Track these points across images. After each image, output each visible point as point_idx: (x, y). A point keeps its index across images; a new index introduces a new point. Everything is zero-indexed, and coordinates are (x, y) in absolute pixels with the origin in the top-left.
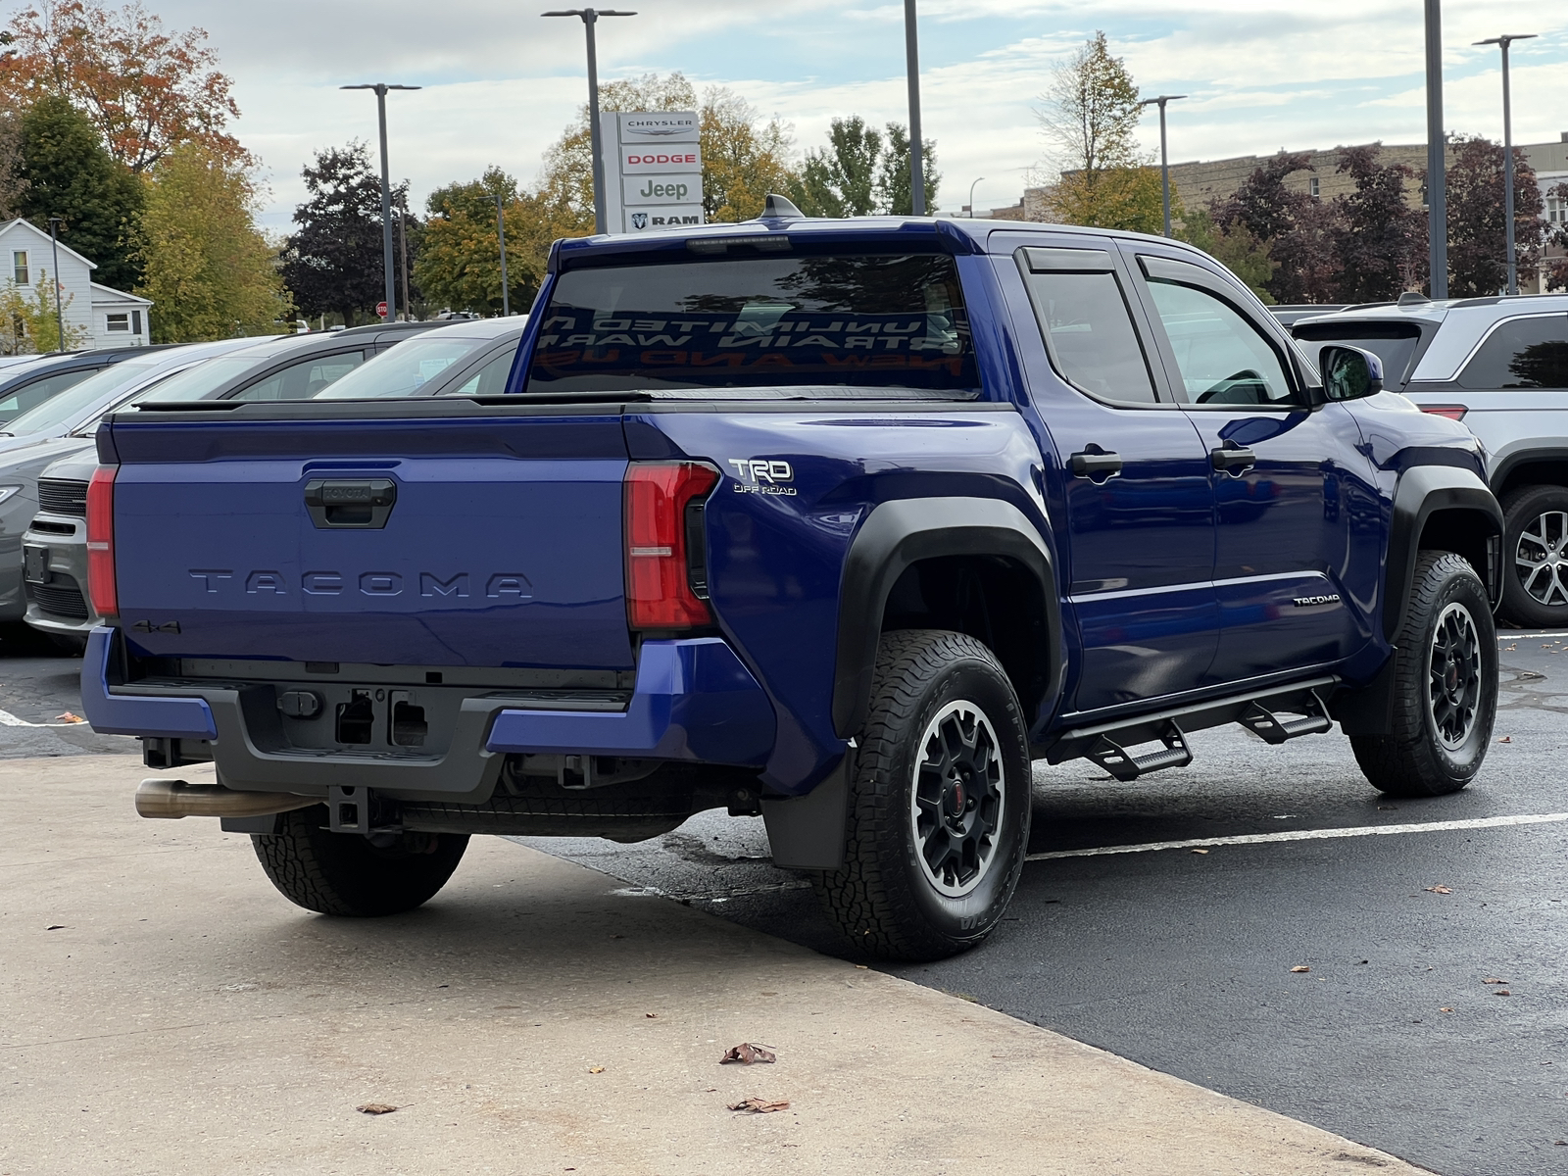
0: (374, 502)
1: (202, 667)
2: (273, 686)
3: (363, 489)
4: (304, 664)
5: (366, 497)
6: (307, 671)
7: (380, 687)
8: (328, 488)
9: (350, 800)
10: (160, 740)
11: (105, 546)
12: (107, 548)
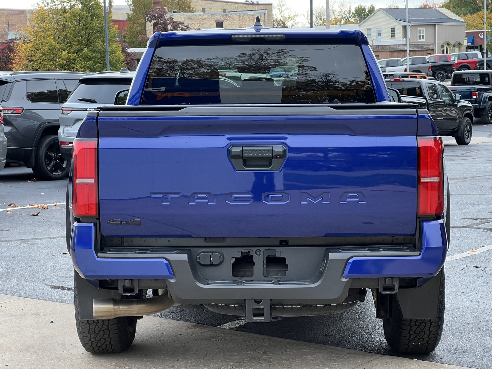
0: (276, 157)
1: (138, 241)
2: (189, 250)
3: (268, 151)
4: (204, 239)
5: (270, 155)
6: (206, 242)
7: (258, 248)
8: (246, 150)
9: (260, 306)
10: (132, 280)
11: (92, 181)
12: (93, 182)
